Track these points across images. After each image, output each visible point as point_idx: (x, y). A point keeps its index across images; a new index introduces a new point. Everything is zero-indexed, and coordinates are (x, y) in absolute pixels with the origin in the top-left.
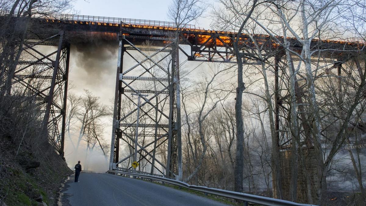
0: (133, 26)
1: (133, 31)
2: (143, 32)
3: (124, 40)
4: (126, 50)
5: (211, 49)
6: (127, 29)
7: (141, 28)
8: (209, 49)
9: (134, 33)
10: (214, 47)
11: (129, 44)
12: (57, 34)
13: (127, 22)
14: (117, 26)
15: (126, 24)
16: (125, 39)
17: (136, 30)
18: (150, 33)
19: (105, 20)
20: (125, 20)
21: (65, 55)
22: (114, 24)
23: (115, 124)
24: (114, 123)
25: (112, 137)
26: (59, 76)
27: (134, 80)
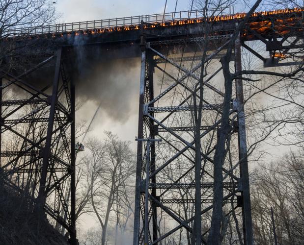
0: (161, 25)
1: (163, 33)
2: (179, 31)
3: (149, 49)
4: (157, 65)
6: (153, 31)
7: (174, 26)
9: (164, 36)
11: (157, 54)
12: (53, 55)
13: (152, 20)
14: (137, 28)
15: (151, 24)
16: (149, 47)
17: (168, 31)
18: (191, 31)
19: (126, 22)
20: (149, 17)
21: (67, 85)
22: (132, 27)
23: (139, 185)
24: (137, 184)
25: (135, 206)
26: (58, 116)
27: (172, 112)
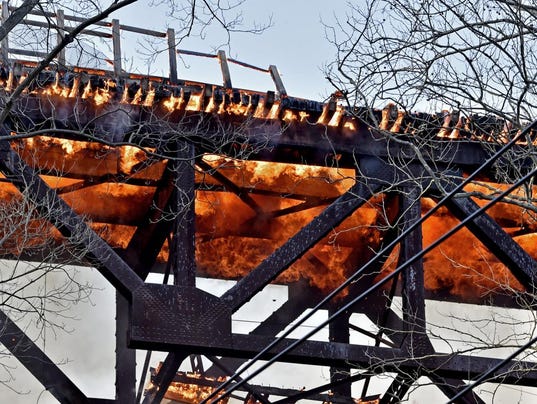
5: (362, 329)
8: (339, 328)
10: (396, 305)
